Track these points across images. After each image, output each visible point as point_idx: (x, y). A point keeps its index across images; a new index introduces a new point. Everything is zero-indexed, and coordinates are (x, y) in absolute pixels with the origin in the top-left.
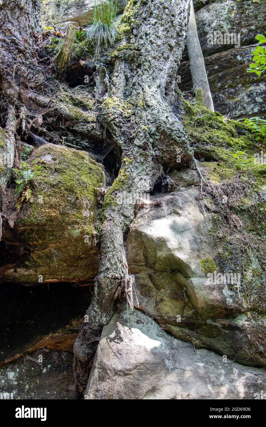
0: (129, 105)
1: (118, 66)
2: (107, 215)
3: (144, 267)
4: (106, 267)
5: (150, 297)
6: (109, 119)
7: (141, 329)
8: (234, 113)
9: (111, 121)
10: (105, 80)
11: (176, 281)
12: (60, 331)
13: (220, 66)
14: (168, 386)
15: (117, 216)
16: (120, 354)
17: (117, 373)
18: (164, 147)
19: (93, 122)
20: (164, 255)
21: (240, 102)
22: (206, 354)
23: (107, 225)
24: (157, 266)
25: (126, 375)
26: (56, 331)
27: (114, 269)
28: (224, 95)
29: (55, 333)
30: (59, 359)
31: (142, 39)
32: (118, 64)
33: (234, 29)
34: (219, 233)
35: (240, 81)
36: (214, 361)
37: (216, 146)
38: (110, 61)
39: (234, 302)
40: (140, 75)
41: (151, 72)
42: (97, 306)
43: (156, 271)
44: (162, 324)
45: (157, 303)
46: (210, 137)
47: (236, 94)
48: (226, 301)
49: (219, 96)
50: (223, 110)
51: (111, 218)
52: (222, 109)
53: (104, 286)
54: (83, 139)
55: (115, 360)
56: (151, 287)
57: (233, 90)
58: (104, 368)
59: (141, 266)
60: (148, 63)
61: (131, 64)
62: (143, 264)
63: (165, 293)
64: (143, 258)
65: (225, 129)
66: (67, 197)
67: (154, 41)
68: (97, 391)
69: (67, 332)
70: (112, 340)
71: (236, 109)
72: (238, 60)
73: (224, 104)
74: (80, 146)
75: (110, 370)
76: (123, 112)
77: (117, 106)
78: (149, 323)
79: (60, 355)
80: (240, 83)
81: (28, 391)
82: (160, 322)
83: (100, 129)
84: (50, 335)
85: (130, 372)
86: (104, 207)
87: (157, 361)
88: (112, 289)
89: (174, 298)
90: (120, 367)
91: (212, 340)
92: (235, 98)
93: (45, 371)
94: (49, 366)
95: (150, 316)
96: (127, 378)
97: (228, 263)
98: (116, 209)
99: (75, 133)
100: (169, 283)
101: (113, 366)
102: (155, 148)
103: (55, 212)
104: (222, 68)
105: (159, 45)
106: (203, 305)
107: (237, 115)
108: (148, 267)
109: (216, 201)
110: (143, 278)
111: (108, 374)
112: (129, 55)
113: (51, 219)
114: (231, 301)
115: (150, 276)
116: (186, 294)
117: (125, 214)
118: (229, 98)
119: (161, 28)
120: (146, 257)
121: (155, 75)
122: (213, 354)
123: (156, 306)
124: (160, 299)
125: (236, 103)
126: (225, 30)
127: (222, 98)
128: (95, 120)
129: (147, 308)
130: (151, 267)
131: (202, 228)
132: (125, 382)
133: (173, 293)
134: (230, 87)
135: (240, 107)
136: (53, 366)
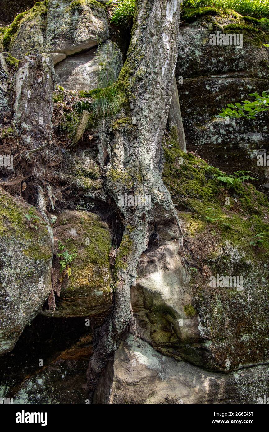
0: (129, 176)
1: (118, 138)
2: (119, 276)
3: (143, 309)
4: (120, 314)
5: (146, 328)
6: (115, 191)
7: (141, 352)
8: (201, 141)
9: (116, 193)
10: (108, 151)
11: (166, 319)
12: (73, 347)
13: (191, 92)
14: (162, 391)
15: (126, 277)
16: (130, 371)
17: (128, 384)
18: (157, 213)
19: (99, 189)
20: (159, 304)
21: (207, 131)
22: (184, 365)
23: (120, 284)
24: (152, 309)
25: (135, 385)
26: (70, 347)
27: (125, 315)
28: (193, 121)
29: (69, 349)
30: (72, 367)
31: (139, 114)
32: (118, 135)
33: (205, 57)
34: (196, 284)
35: (208, 110)
36: (190, 370)
37: (191, 198)
38: (112, 132)
39: (205, 334)
40: (136, 146)
41: (145, 144)
42: (111, 339)
43: (151, 311)
44: (155, 346)
45: (151, 333)
46: (186, 190)
47: (203, 121)
48: (200, 334)
49: (188, 122)
50: (192, 136)
51: (122, 279)
52: (190, 134)
53: (117, 327)
54: (90, 202)
55: (126, 376)
56: (147, 322)
57: (200, 118)
58: (119, 381)
59: (141, 308)
60: (143, 136)
61: (129, 136)
62: (142, 306)
63: (157, 327)
64: (142, 303)
65: (197, 179)
66: (93, 268)
67: (148, 115)
68: (115, 395)
69: (78, 348)
70: (122, 361)
71: (203, 137)
72: (207, 89)
73: (192, 130)
74: (88, 208)
75: (124, 382)
76: (125, 184)
77: (121, 180)
78: (146, 347)
79: (72, 363)
80: (207, 112)
81: (54, 392)
82: (153, 345)
83: (105, 195)
84: (66, 351)
85: (137, 384)
86: (116, 269)
87: (155, 375)
88: (123, 329)
89: (164, 330)
90: (130, 381)
91: (188, 356)
92: (202, 126)
93: (63, 376)
94: (66, 372)
95: (147, 342)
96: (136, 388)
97: (201, 306)
98: (126, 271)
99: (85, 199)
100: (160, 320)
101: (126, 380)
102: (150, 215)
103: (86, 281)
104: (192, 94)
105: (152, 120)
106: (185, 337)
107: (204, 143)
108: (146, 309)
109: (193, 256)
110: (142, 316)
111: (123, 385)
112: (128, 129)
113: (83, 286)
114: (203, 333)
115: (147, 315)
116: (173, 328)
117: (132, 274)
118: (197, 125)
119: (154, 102)
120: (144, 303)
121: (148, 147)
122: (189, 365)
123: (151, 335)
124: (154, 330)
125: (203, 131)
126: (197, 58)
127: (191, 123)
128: (101, 187)
129: (144, 336)
130: (147, 309)
131: (184, 280)
132: (135, 390)
133: (163, 327)
134: (199, 113)
135: (206, 136)
136: (68, 372)
